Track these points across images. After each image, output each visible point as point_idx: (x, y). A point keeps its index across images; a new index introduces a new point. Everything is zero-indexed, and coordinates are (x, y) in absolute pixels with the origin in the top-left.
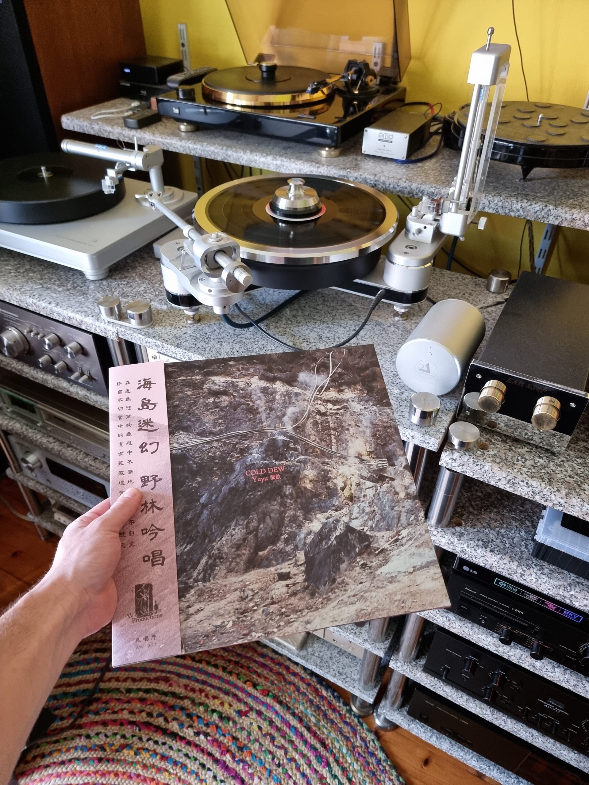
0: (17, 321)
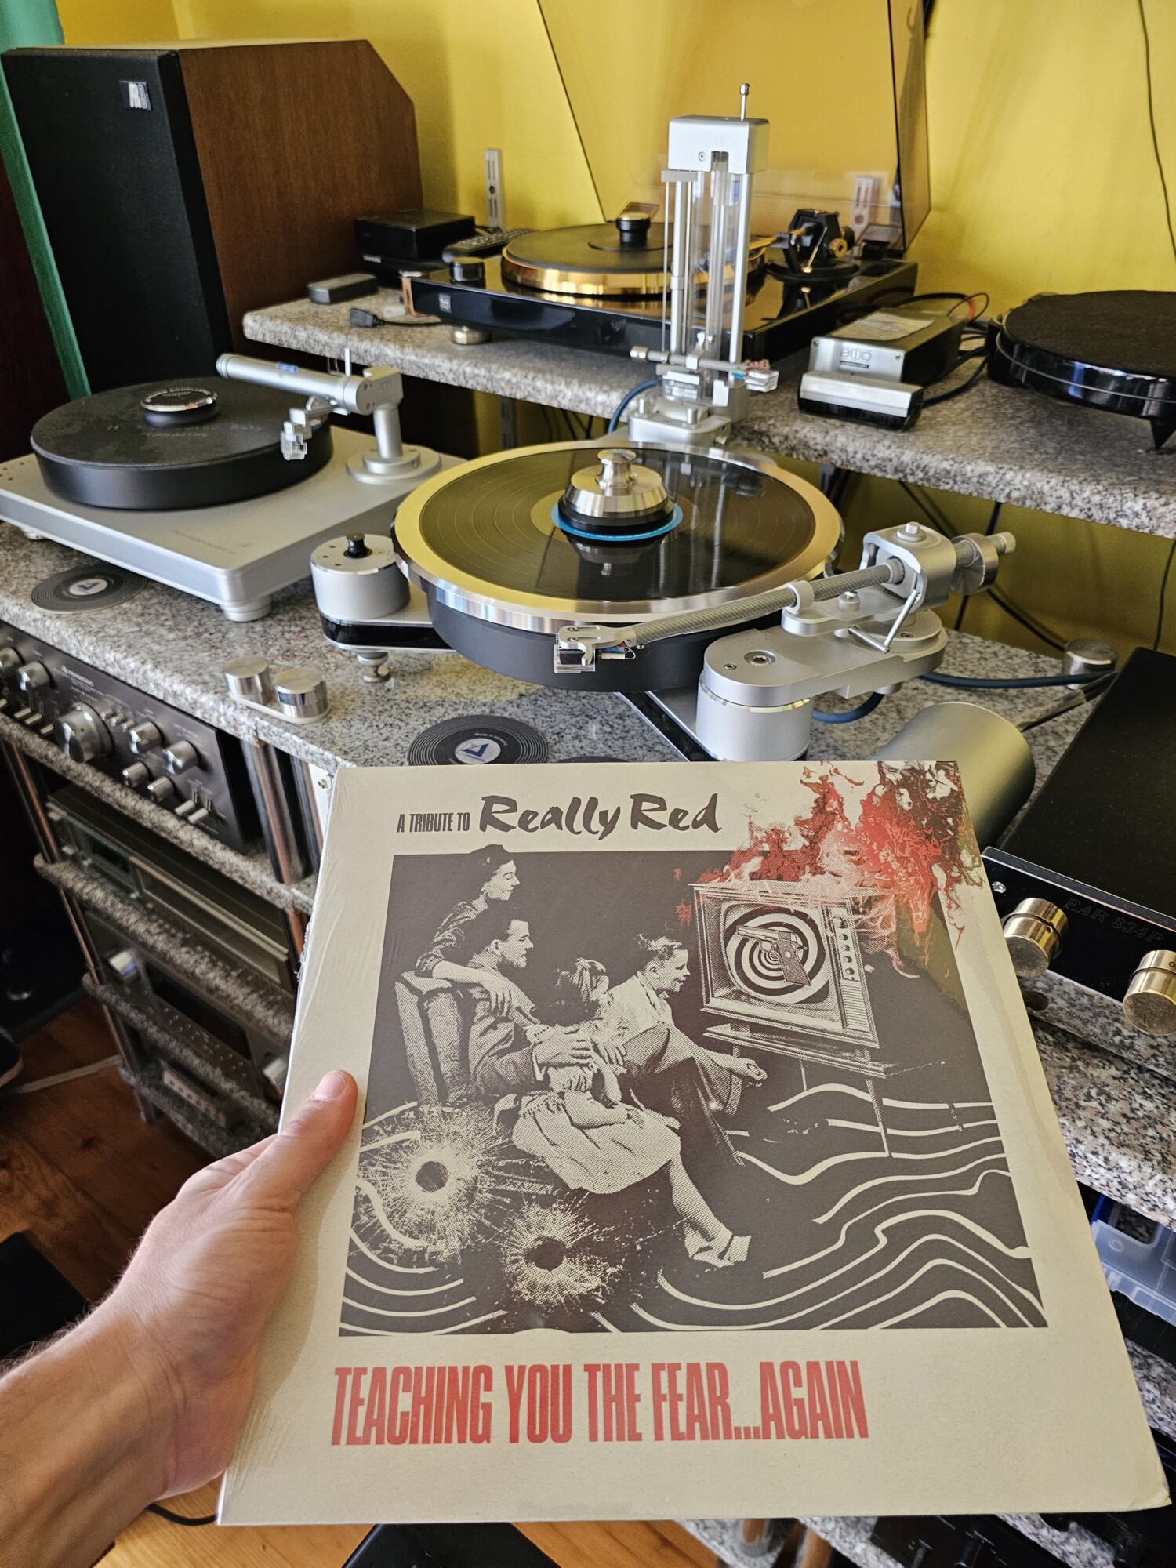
0: (91, 694)
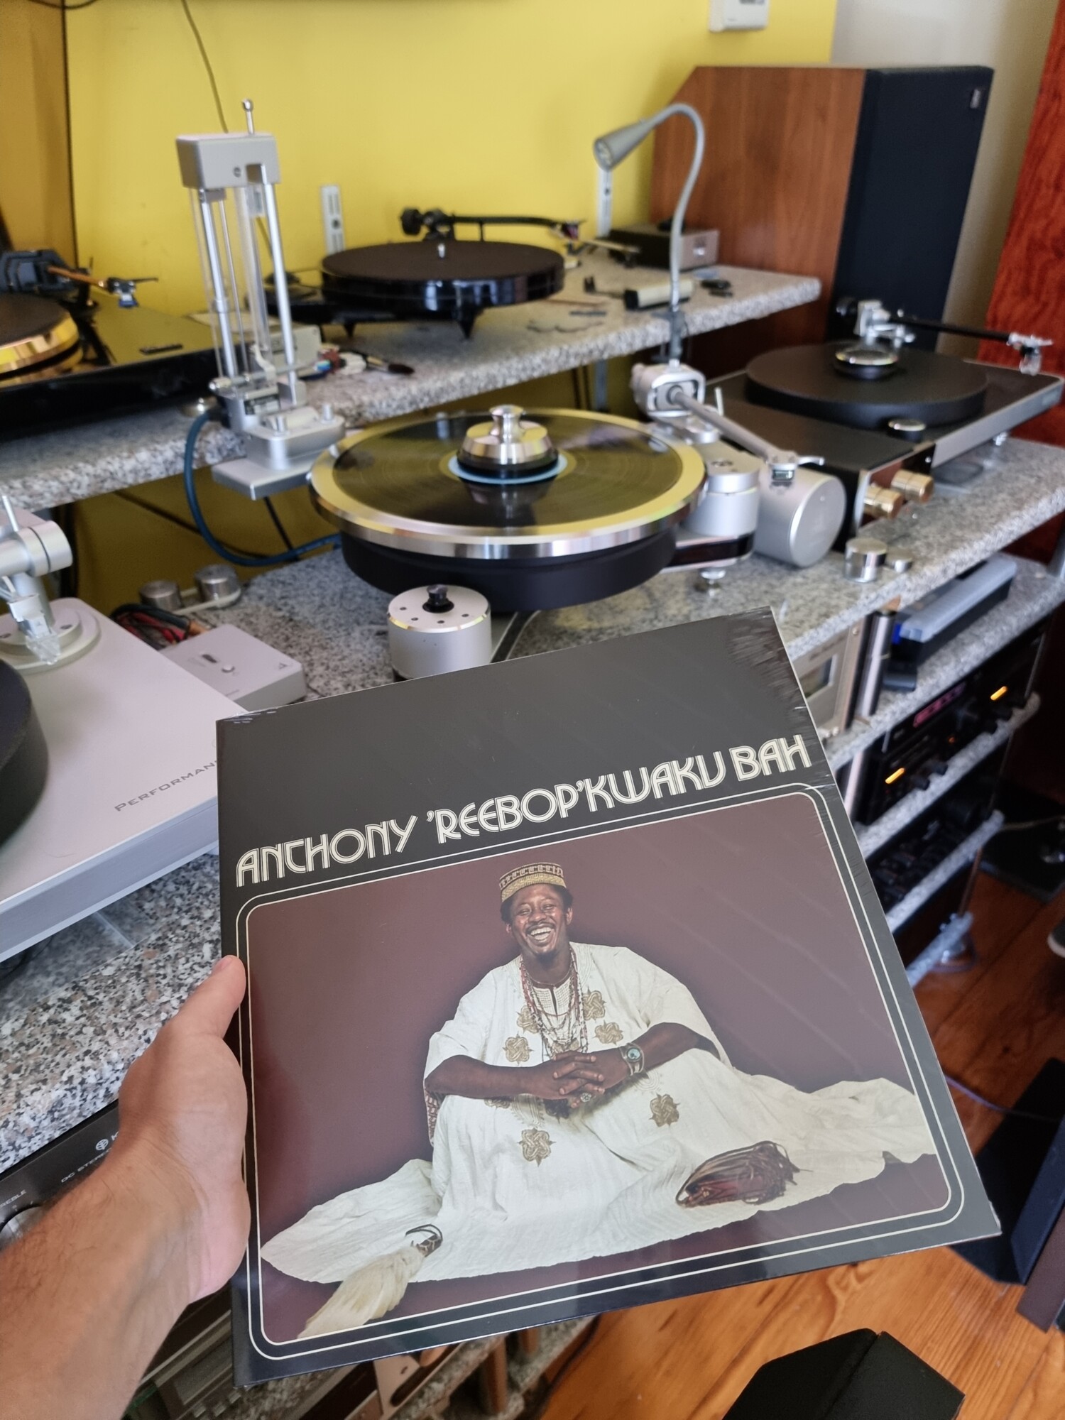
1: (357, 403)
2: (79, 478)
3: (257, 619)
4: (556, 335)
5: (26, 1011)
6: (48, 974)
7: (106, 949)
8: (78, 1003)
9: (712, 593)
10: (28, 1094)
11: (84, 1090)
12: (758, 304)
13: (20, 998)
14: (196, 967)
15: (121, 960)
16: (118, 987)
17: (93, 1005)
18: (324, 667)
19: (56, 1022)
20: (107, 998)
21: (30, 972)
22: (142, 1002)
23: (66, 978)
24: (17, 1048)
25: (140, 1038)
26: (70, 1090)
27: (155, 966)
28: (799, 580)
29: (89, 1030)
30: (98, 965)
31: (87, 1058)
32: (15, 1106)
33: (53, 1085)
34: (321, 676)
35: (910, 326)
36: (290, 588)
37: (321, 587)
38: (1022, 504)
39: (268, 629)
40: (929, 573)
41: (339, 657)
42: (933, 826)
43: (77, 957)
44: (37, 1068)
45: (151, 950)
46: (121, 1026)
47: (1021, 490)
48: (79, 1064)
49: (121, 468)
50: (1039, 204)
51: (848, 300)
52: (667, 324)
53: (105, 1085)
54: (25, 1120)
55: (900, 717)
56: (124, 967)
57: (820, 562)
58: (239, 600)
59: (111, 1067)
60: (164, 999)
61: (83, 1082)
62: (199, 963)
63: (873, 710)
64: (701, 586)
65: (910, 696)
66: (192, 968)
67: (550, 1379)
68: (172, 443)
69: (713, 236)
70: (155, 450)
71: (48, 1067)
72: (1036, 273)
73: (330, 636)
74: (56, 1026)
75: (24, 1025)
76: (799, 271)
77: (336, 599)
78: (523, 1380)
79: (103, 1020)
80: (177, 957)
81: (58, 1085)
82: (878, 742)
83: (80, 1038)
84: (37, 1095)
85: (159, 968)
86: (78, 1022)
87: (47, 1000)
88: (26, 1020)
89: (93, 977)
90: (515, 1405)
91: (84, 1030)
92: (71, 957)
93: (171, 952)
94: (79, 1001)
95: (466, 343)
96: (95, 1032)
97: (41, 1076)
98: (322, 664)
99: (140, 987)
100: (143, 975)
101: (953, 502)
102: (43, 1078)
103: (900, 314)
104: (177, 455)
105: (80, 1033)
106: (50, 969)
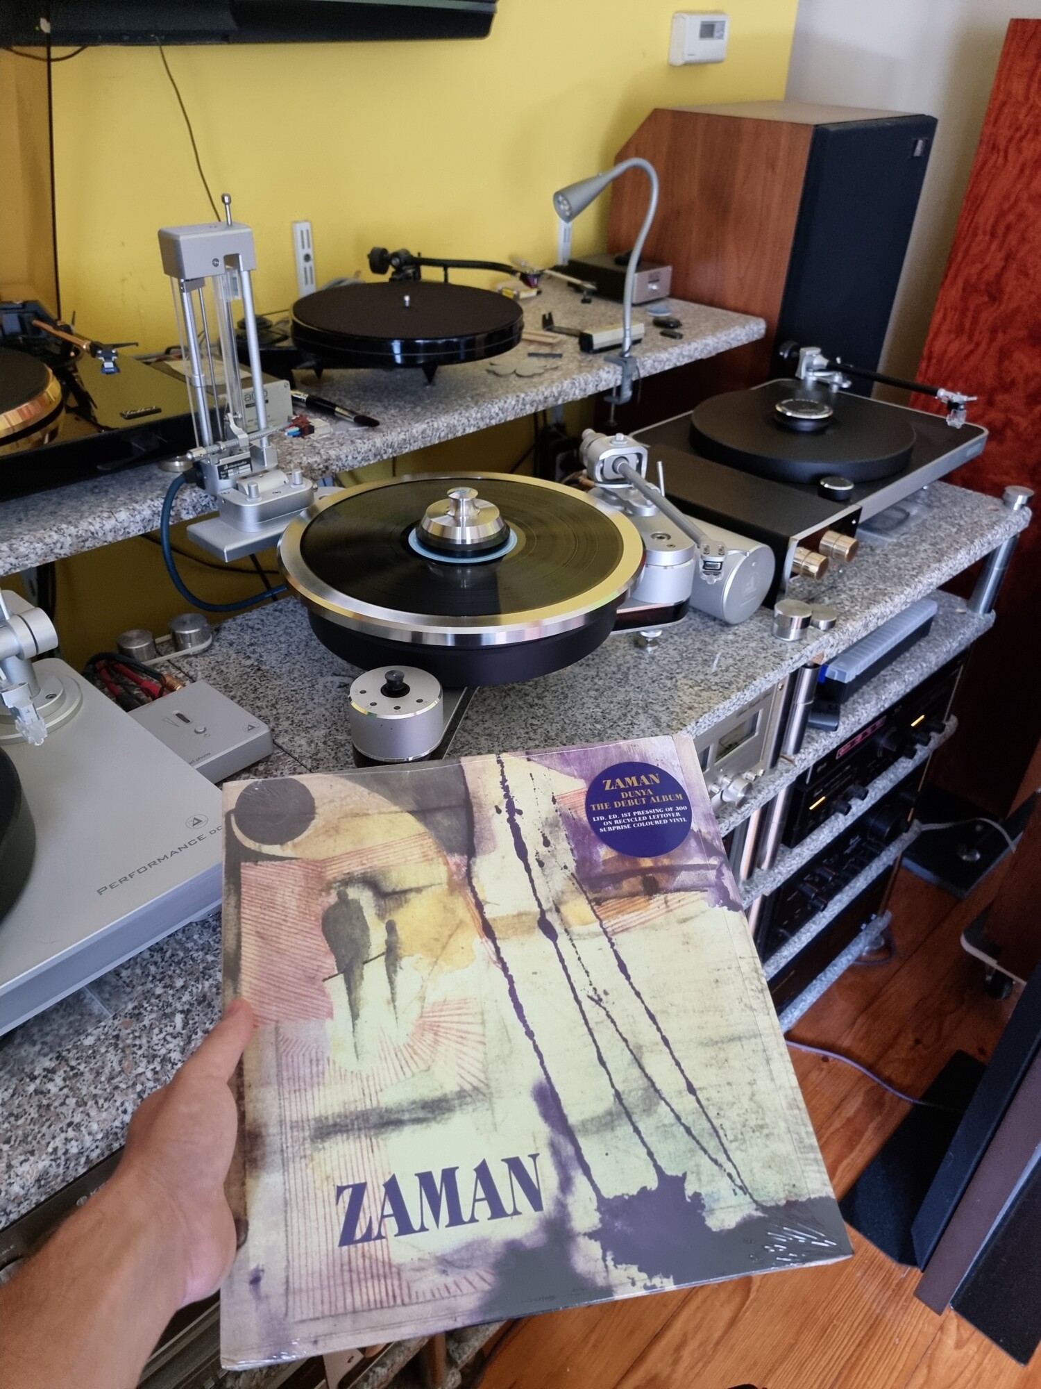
1: (324, 457)
2: (62, 539)
3: (227, 668)
4: (514, 381)
5: (14, 1080)
6: (34, 1043)
7: (86, 1017)
8: (61, 1073)
9: (650, 649)
10: (18, 1165)
11: (67, 1160)
12: (706, 345)
13: (8, 1068)
14: (169, 1038)
15: (101, 1029)
16: (98, 1057)
17: (75, 1075)
18: (289, 722)
19: (42, 1093)
20: (87, 1070)
21: (16, 1042)
22: (120, 1073)
23: (51, 1047)
24: (7, 1118)
25: (118, 1109)
26: (55, 1160)
27: (131, 1036)
28: (731, 637)
29: (72, 1102)
30: (80, 1034)
31: (70, 1129)
32: (6, 1177)
33: (40, 1156)
34: (286, 731)
35: (847, 374)
36: (259, 634)
37: (287, 634)
38: (943, 556)
39: (238, 679)
40: (851, 629)
41: (303, 711)
42: (854, 842)
43: (61, 1026)
44: (24, 1140)
45: (128, 1019)
46: (100, 1097)
47: (942, 539)
48: (63, 1135)
49: (101, 527)
50: (975, 250)
51: (792, 344)
52: (619, 369)
53: (86, 1154)
54: (16, 1189)
55: (822, 754)
56: (103, 1037)
57: (751, 618)
58: (211, 647)
59: (91, 1138)
60: (140, 1070)
61: (66, 1152)
62: (171, 1034)
63: (797, 750)
64: (639, 643)
65: (832, 734)
66: (165, 1039)
67: (486, 1353)
68: (149, 502)
69: (666, 272)
70: (134, 509)
71: (35, 1138)
72: (970, 314)
73: (295, 688)
74: (41, 1096)
75: (13, 1095)
76: (746, 312)
77: (302, 646)
78: (460, 1358)
79: (84, 1092)
80: (151, 1027)
81: (44, 1156)
82: (801, 778)
83: (64, 1109)
84: (26, 1166)
85: (135, 1038)
86: (61, 1093)
87: (34, 1070)
88: (15, 1090)
89: (75, 1047)
90: (453, 1379)
91: (68, 1101)
92: (55, 1026)
93: (146, 1022)
94: (62, 1071)
95: (428, 387)
96: (77, 1102)
97: (29, 1148)
98: (288, 718)
99: (118, 1058)
100: (121, 1046)
101: (878, 551)
102: (31, 1149)
103: (838, 360)
104: (154, 514)
105: (63, 1104)
106: (36, 1037)
